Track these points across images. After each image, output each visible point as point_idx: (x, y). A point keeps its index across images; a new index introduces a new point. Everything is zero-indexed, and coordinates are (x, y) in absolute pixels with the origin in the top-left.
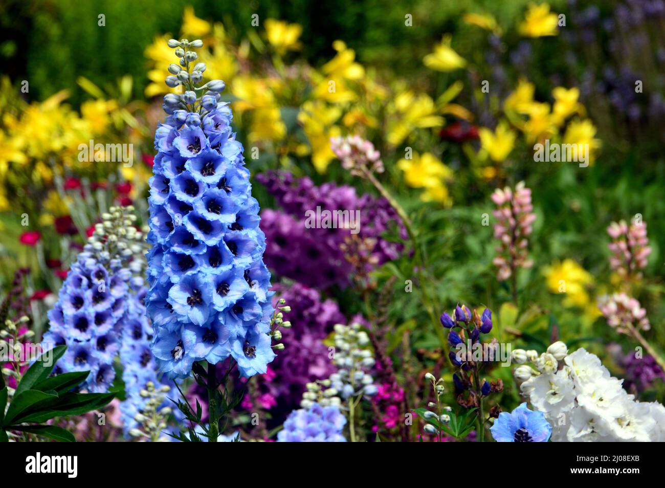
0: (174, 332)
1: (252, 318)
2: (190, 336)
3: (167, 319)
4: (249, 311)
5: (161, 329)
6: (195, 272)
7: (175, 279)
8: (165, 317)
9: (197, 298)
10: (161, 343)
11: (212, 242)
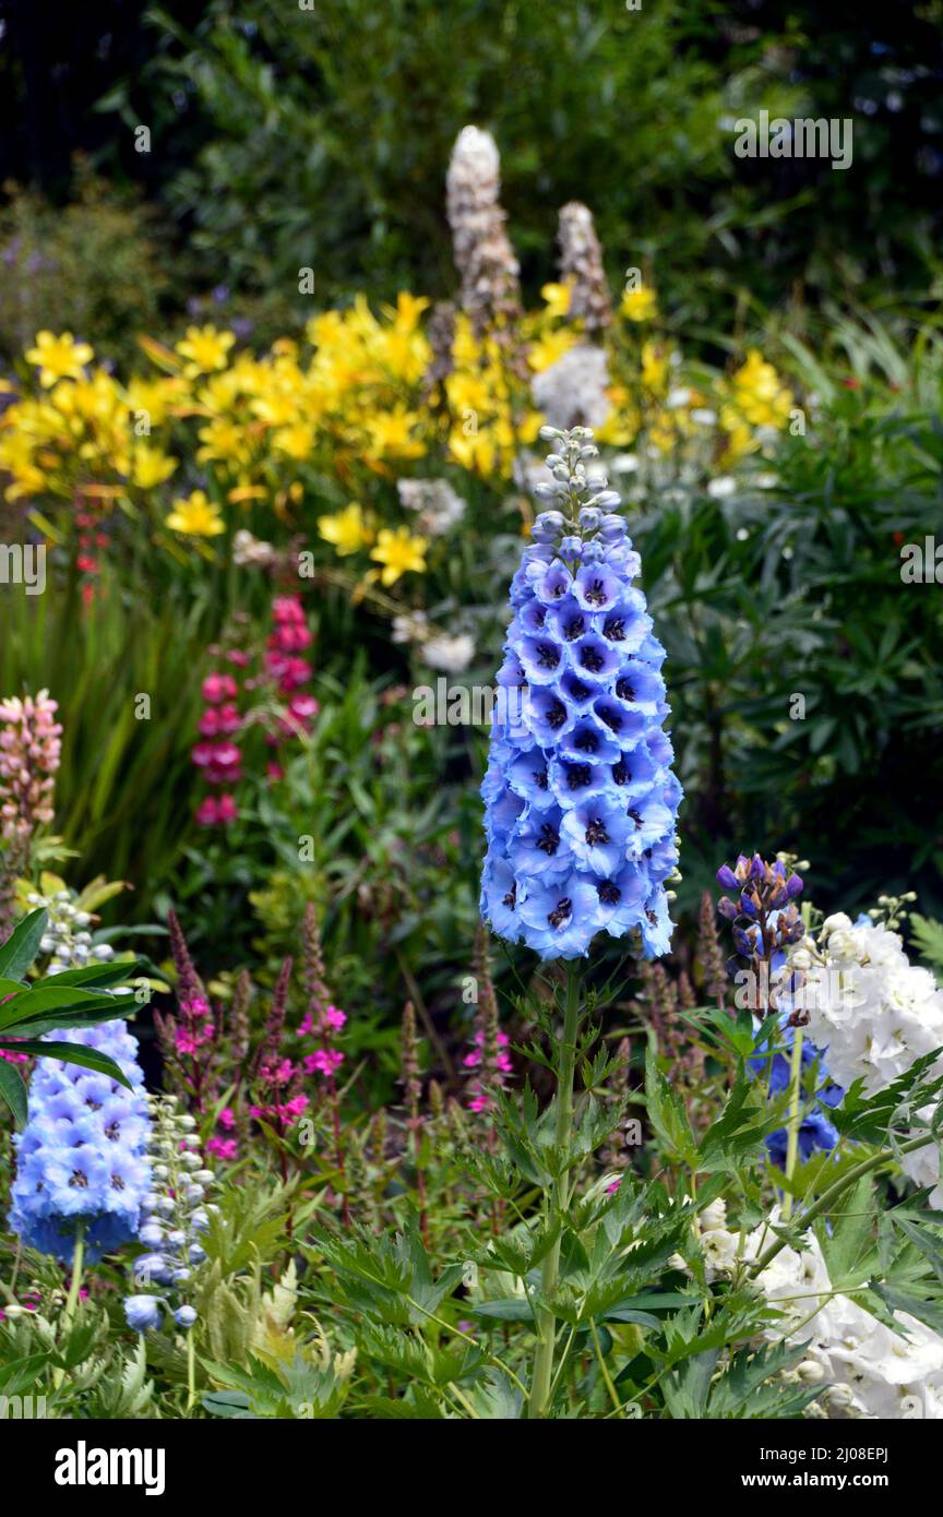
0: (554, 887)
1: (664, 866)
2: (588, 893)
3: (541, 867)
4: (662, 854)
5: (531, 881)
6: (600, 792)
7: (566, 802)
8: (536, 863)
9: (598, 832)
10: (532, 902)
11: (628, 745)
